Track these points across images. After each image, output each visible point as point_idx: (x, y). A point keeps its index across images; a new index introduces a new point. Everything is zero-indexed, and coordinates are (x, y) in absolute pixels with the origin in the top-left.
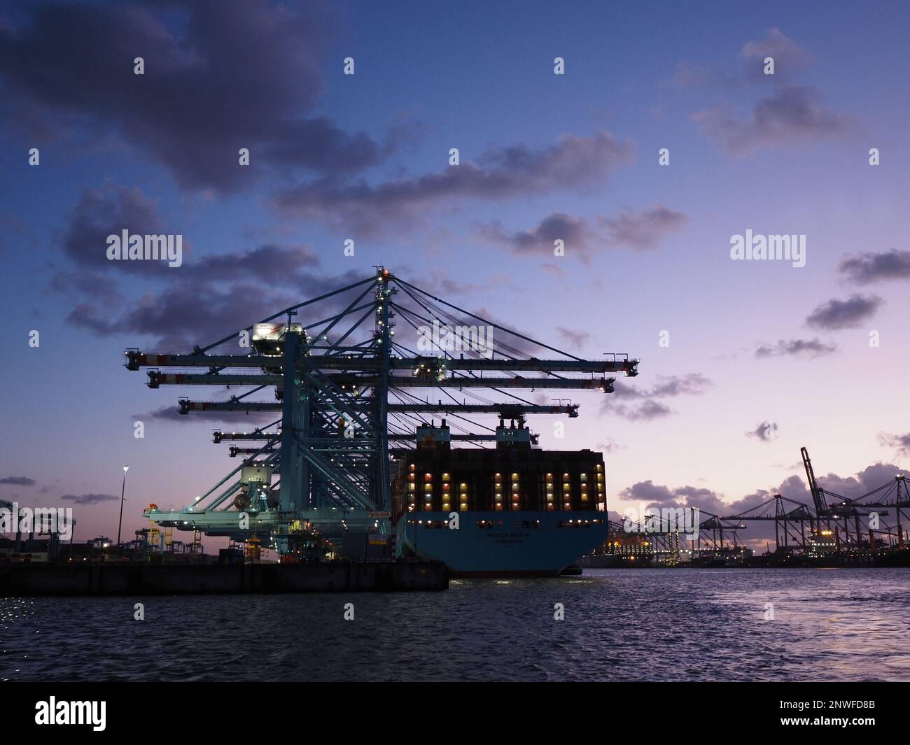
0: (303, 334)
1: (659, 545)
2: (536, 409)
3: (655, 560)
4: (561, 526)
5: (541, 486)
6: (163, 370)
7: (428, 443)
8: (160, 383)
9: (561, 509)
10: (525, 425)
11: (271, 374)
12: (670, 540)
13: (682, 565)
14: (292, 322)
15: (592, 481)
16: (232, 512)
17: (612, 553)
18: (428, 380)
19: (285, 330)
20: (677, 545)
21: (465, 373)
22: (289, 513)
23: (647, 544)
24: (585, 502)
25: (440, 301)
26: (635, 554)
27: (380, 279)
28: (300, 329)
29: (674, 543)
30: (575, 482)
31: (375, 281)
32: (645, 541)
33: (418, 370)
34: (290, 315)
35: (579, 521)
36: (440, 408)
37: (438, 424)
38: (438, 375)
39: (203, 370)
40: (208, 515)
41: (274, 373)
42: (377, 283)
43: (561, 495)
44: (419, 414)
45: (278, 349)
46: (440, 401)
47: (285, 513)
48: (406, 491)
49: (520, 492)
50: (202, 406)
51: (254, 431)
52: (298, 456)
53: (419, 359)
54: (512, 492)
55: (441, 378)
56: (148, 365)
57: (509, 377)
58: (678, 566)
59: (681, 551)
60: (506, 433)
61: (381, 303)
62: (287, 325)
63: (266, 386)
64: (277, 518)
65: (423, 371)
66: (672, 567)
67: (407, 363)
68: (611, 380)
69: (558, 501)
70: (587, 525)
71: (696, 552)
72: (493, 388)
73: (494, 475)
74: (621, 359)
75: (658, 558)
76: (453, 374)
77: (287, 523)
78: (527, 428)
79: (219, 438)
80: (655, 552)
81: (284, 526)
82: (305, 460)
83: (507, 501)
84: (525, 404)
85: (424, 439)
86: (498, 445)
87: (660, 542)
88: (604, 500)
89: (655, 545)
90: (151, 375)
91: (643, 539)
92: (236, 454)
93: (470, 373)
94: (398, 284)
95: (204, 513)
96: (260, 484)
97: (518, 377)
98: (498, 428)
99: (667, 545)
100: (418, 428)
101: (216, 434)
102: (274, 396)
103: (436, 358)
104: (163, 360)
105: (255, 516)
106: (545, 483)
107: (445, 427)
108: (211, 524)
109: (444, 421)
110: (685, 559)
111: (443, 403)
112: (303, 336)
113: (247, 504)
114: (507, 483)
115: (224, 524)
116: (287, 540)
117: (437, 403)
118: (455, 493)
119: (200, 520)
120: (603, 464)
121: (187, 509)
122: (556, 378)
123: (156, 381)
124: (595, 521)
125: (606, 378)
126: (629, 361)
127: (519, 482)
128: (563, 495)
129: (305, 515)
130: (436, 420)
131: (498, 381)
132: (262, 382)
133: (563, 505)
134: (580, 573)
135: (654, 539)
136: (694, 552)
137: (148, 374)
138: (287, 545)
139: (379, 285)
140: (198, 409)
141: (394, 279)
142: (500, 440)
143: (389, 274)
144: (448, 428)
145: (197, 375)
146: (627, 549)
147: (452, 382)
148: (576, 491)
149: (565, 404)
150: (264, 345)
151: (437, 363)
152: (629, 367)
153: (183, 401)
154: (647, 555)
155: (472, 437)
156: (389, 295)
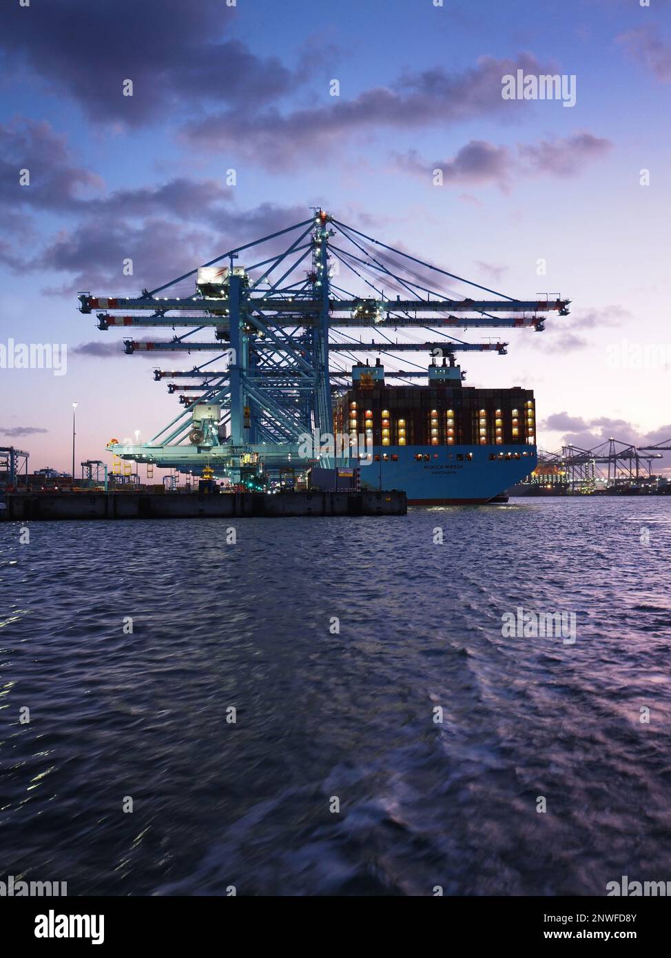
0: (246, 277)
1: (575, 474)
2: (466, 347)
3: (571, 488)
4: (492, 459)
5: (475, 422)
6: (112, 313)
7: (367, 381)
8: (109, 325)
9: (493, 443)
10: (456, 363)
11: (214, 316)
12: (586, 469)
13: (598, 493)
14: (234, 265)
15: (523, 417)
16: (185, 446)
17: (529, 482)
18: (365, 320)
19: (228, 273)
20: (593, 474)
21: (401, 314)
22: (241, 447)
23: (563, 473)
24: (515, 436)
25: (377, 242)
26: (552, 483)
27: (318, 221)
28: (242, 273)
29: (591, 472)
30: (507, 418)
31: (313, 223)
32: (562, 470)
33: (356, 311)
34: (232, 258)
35: (509, 454)
36: (374, 347)
37: (373, 363)
38: (375, 316)
39: (149, 313)
40: (166, 450)
41: (217, 314)
42: (315, 224)
43: (493, 430)
44: (352, 353)
45: (223, 292)
46: (373, 340)
47: (237, 447)
48: (347, 428)
49: (455, 427)
50: (146, 346)
51: (193, 369)
52: (244, 394)
53: (357, 301)
54: (447, 428)
55: (378, 320)
56: (99, 308)
57: (443, 317)
58: (593, 494)
59: (598, 480)
60: (438, 371)
61: (319, 245)
62: (230, 268)
63: (204, 327)
64: (230, 452)
65: (361, 313)
66: (587, 495)
67: (344, 305)
68: (542, 319)
69: (491, 436)
70: (517, 458)
71: (612, 481)
72: (428, 328)
73: (430, 412)
74: (553, 299)
75: (574, 486)
76: (388, 314)
77: (238, 457)
78: (459, 366)
79: (159, 375)
80: (571, 480)
81: (236, 459)
82: (248, 398)
83: (442, 437)
84: (456, 342)
85: (362, 378)
86: (431, 381)
87: (577, 472)
88: (534, 434)
89: (571, 474)
90: (100, 317)
91: (560, 469)
92: (174, 390)
93: (406, 314)
94: (335, 225)
95: (162, 447)
96: (212, 421)
97: (451, 317)
98: (430, 366)
99: (583, 475)
100: (354, 367)
101: (156, 372)
102: (214, 337)
103: (374, 300)
104: (114, 304)
105: (209, 450)
106: (479, 418)
107: (379, 365)
108: (166, 458)
109: (378, 360)
110: (600, 487)
111: (376, 342)
112: (246, 280)
113: (202, 439)
114: (442, 420)
115: (178, 457)
116: (239, 472)
117: (371, 343)
118: (394, 429)
119: (158, 454)
120: (533, 401)
121: (146, 444)
122: (488, 317)
123: (106, 322)
124: (524, 453)
125: (537, 317)
126: (561, 300)
127: (455, 418)
128: (495, 430)
129: (255, 448)
130: (369, 358)
131: (432, 321)
132: (201, 323)
133: (495, 440)
134: (507, 501)
135: (571, 469)
136: (610, 481)
137: (98, 317)
138: (239, 476)
139: (317, 227)
140: (142, 349)
141: (331, 220)
142: (433, 378)
143: (327, 216)
144: (383, 366)
145: (143, 318)
146: (543, 478)
147: (388, 323)
148: (507, 426)
149: (494, 342)
150: (209, 289)
151: (375, 305)
152: (561, 306)
153: (128, 341)
154: (564, 484)
155: (401, 374)
156: (327, 238)
